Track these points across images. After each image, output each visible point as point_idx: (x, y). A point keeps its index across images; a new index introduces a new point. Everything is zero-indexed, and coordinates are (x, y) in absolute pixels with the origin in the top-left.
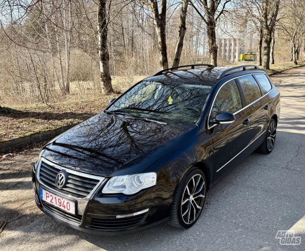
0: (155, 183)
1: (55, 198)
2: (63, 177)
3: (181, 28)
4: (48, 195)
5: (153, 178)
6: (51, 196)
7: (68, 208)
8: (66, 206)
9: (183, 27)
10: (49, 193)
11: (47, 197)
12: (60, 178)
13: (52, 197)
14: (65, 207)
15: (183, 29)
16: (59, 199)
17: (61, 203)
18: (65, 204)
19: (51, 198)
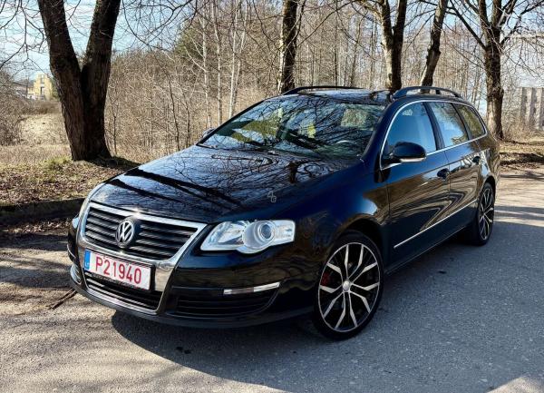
0: (292, 239)
1: (115, 264)
2: (130, 228)
3: (429, 51)
4: (100, 262)
5: (290, 230)
6: (106, 261)
7: (137, 280)
8: (133, 277)
9: (435, 50)
10: (102, 257)
11: (98, 264)
12: (124, 230)
13: (107, 263)
14: (130, 279)
15: (433, 53)
16: (121, 265)
17: (123, 273)
18: (132, 272)
19: (105, 265)
